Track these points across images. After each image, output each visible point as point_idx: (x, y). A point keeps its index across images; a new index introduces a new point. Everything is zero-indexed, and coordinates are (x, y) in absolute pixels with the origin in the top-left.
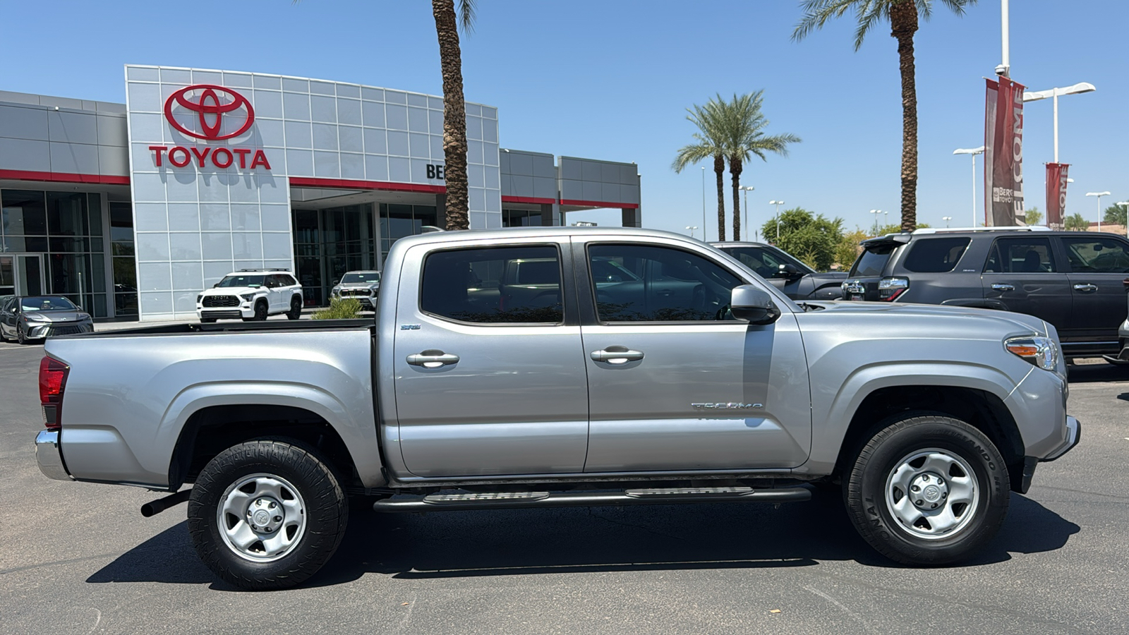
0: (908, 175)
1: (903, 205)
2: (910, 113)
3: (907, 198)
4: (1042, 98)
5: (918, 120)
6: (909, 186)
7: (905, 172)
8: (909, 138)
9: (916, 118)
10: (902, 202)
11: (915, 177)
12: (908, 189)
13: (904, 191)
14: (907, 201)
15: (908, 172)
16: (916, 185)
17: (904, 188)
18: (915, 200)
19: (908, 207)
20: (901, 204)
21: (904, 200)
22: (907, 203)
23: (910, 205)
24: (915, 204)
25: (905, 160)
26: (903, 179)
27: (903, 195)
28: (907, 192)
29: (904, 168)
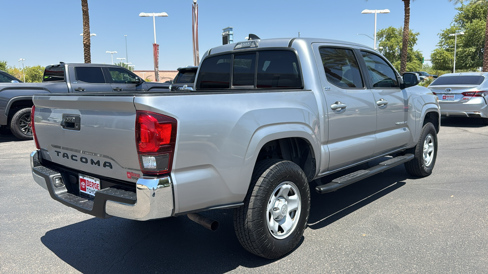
0: (87, 42)
1: (85, 56)
2: (86, 13)
3: (87, 53)
4: (149, 16)
5: (89, 18)
6: (87, 47)
7: (85, 41)
8: (86, 25)
9: (89, 17)
10: (84, 54)
11: (90, 43)
12: (87, 49)
13: (85, 49)
14: (87, 54)
15: (87, 41)
16: (90, 47)
17: (85, 48)
18: (90, 54)
19: (88, 57)
20: (84, 55)
21: (85, 53)
22: (87, 55)
23: (88, 56)
24: (90, 56)
25: (85, 35)
26: (84, 44)
27: (85, 51)
28: (86, 50)
29: (84, 39)
